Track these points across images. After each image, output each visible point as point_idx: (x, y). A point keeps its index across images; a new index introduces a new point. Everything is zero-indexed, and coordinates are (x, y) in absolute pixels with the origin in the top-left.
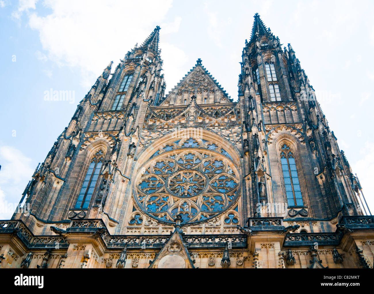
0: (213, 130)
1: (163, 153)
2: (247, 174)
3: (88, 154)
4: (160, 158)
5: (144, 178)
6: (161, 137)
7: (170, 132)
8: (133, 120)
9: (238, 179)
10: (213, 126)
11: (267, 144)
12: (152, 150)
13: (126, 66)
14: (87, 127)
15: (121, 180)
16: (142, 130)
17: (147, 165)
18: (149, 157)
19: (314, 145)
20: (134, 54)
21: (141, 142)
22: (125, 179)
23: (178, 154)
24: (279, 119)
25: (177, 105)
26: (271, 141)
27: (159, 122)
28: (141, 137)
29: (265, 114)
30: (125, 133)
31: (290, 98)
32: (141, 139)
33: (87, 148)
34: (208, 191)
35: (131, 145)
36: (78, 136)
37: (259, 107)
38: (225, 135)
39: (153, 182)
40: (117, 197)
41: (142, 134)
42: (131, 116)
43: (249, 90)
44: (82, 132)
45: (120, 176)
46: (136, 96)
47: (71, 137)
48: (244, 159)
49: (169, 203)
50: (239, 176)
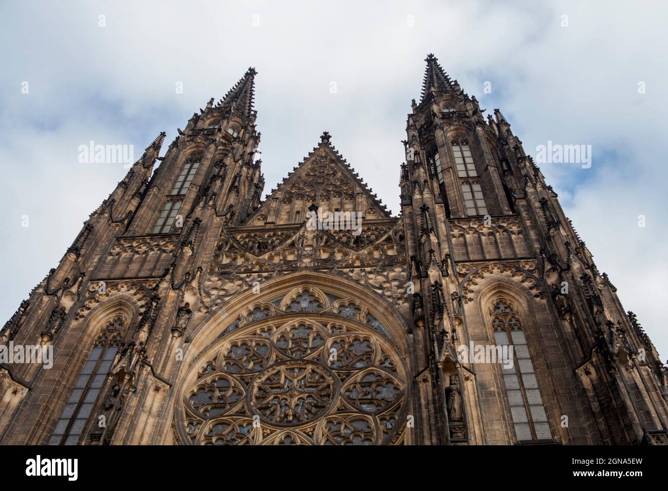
0: (351, 274)
1: (246, 326)
2: (421, 369)
3: (91, 328)
4: (239, 337)
5: (202, 382)
6: (245, 291)
7: (264, 280)
8: (191, 254)
9: (403, 382)
10: (351, 266)
11: (463, 301)
12: (224, 319)
13: (188, 144)
14: (96, 268)
15: (152, 388)
16: (208, 276)
17: (211, 353)
18: (217, 335)
19: (565, 301)
20: (205, 119)
21: (202, 302)
22: (161, 384)
23: (277, 328)
24: (485, 251)
25: (282, 223)
26: (470, 295)
27: (243, 260)
28: (205, 292)
29: (455, 242)
30: (172, 281)
31: (507, 208)
32: (204, 295)
33: (89, 314)
34: (338, 410)
35: (182, 308)
36: (74, 289)
37: (442, 227)
38: (374, 284)
39: (220, 391)
40: (141, 426)
41: (207, 283)
42: (187, 246)
43: (421, 193)
44: (86, 279)
45: (151, 377)
46: (202, 204)
47: (59, 289)
48: (414, 336)
49: (253, 438)
50: (404, 373)
